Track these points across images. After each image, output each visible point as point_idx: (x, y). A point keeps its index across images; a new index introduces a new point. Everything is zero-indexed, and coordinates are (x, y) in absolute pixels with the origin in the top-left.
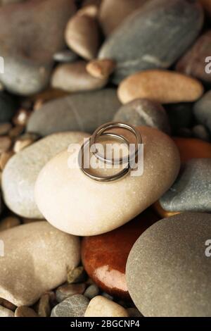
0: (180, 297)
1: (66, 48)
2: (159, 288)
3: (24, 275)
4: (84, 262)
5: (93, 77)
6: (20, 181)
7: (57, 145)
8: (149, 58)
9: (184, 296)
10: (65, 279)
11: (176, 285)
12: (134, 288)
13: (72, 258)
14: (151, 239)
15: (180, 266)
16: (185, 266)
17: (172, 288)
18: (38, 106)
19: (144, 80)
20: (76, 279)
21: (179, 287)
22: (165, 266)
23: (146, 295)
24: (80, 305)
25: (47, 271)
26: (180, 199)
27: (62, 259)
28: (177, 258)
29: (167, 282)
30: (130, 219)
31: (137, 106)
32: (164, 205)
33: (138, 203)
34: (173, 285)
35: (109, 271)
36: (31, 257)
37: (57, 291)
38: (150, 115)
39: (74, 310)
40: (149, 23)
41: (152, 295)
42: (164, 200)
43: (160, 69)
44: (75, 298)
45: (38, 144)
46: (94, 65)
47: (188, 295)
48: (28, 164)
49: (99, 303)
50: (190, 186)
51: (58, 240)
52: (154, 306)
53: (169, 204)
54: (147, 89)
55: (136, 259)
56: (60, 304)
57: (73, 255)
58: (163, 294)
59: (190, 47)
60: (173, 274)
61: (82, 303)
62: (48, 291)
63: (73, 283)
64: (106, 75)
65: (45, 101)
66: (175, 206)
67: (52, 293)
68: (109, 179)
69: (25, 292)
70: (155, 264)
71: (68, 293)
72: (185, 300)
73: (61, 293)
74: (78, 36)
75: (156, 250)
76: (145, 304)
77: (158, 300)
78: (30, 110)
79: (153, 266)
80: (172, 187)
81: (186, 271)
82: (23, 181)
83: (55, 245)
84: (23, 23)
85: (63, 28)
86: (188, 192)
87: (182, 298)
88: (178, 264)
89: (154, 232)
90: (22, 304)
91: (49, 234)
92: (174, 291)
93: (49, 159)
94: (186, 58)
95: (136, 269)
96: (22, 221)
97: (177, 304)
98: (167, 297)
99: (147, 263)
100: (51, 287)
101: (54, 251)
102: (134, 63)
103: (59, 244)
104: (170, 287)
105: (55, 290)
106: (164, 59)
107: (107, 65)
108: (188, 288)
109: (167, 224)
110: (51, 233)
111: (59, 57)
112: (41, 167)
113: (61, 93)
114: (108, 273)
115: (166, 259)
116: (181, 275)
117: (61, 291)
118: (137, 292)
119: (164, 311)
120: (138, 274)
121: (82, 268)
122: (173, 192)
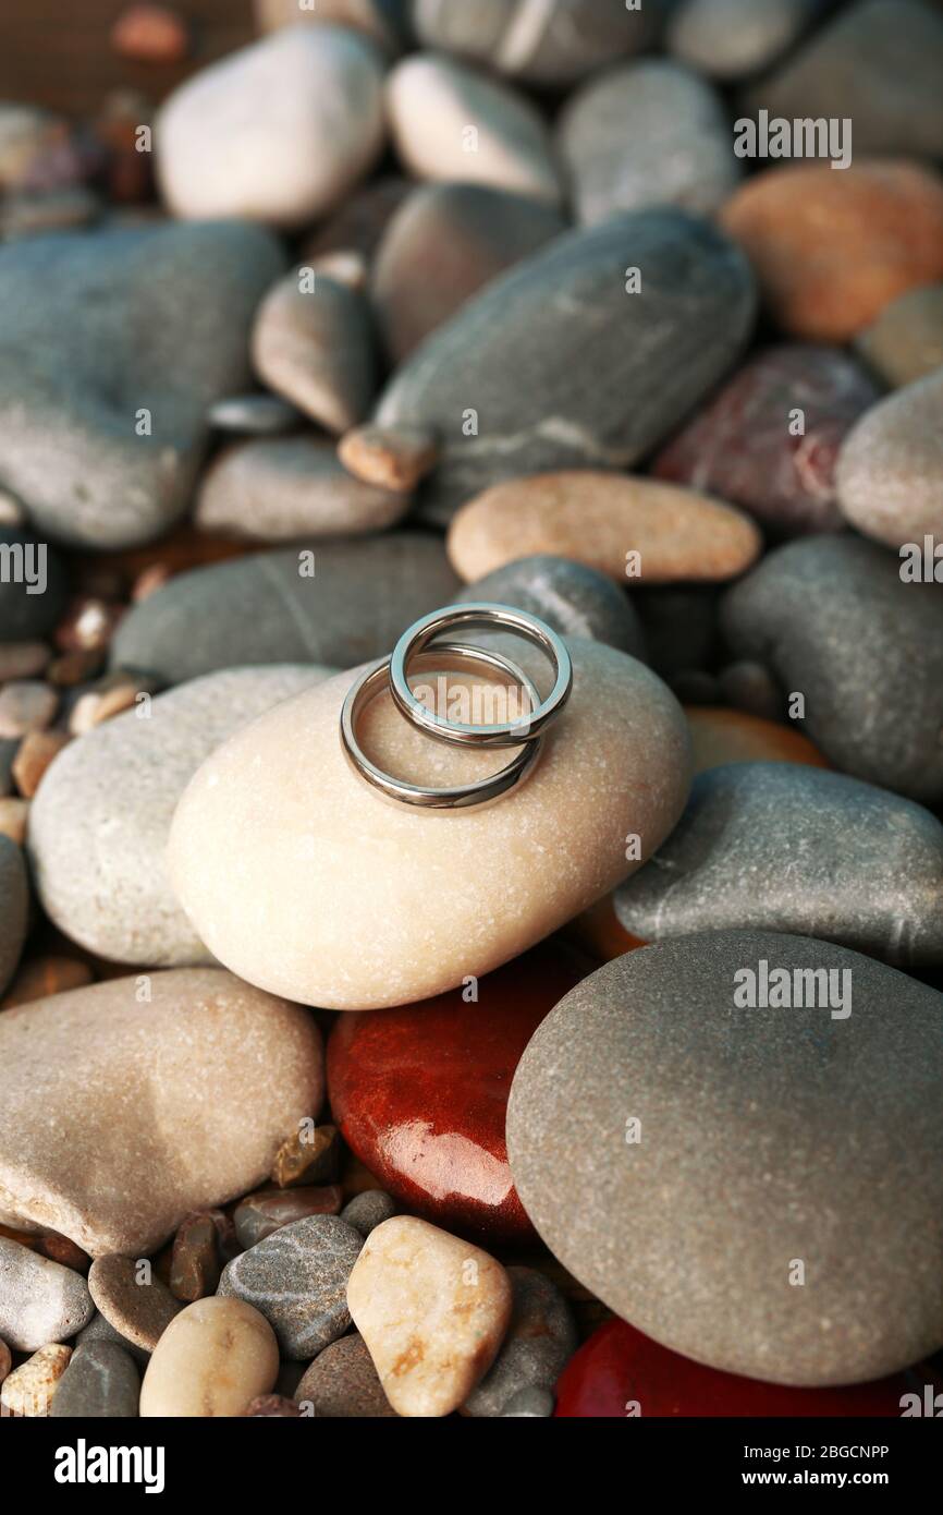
0: (712, 1195)
1: (253, 386)
2: (636, 1165)
3: (119, 1146)
4: (341, 1106)
5: (361, 483)
6: (105, 821)
7: (237, 705)
8: (562, 431)
9: (728, 1191)
10: (265, 1171)
11: (699, 1156)
12: (544, 1170)
13: (297, 1093)
14: (603, 1005)
15: (714, 1088)
16: (731, 1090)
17: (684, 1163)
18: (150, 588)
19: (547, 501)
20: (310, 1169)
21: (712, 1161)
22: (656, 1090)
23: (590, 1195)
24: (333, 1249)
25: (201, 1138)
26: (692, 892)
27: (257, 1094)
28: (701, 1061)
29: (666, 1142)
30: (516, 947)
31: (530, 578)
32: (634, 914)
33: (553, 888)
34: (690, 1151)
35: (435, 1132)
36: (146, 1085)
37: (239, 1212)
38: (581, 607)
39: (310, 1266)
40: (565, 304)
41: (611, 1189)
42: (634, 899)
43: (601, 467)
44: (312, 1224)
45: (166, 701)
46: (369, 439)
47: (743, 1184)
48: (131, 764)
49: (403, 1239)
50: (730, 845)
51: (246, 1029)
52: (617, 1229)
53: (650, 911)
54: (560, 531)
55: (551, 1072)
56: (255, 1250)
57: (297, 1083)
58: (653, 1183)
59: (706, 401)
60: (688, 1117)
61: (339, 1241)
62: (202, 1209)
63: (293, 1185)
64: (410, 479)
65: (175, 570)
66: (672, 918)
67: (220, 1217)
68: (448, 801)
69: (125, 1207)
70: (623, 1082)
71: (282, 1214)
72: (735, 1203)
73: (254, 1216)
74: (304, 347)
75: (622, 1040)
76: (583, 1224)
77: (633, 1206)
78: (119, 602)
79: (614, 1093)
80: (659, 854)
81: (736, 1104)
82: (114, 823)
83: (235, 1046)
84: (95, 296)
85: (245, 325)
86: (723, 866)
87: (721, 1195)
88: (706, 1085)
89: (610, 985)
90: (114, 1249)
91: (212, 1005)
92: (693, 1173)
93: (210, 750)
94: (691, 438)
95: (550, 1104)
96: (100, 970)
97: (704, 1218)
98: (666, 1194)
99: (591, 1082)
100: (215, 1196)
101: (230, 1064)
102: (507, 445)
103: (249, 1043)
104: (676, 1160)
105: (229, 1206)
106: (613, 437)
107: (414, 443)
108: (746, 1161)
109: (655, 961)
110: (222, 1002)
111: (232, 414)
112: (185, 777)
113: (236, 545)
114: (433, 1141)
115: (661, 1069)
116: (718, 1117)
117: (255, 1207)
118: (552, 1183)
119: (656, 1243)
120: (559, 1120)
121: (331, 1131)
122: (666, 871)
